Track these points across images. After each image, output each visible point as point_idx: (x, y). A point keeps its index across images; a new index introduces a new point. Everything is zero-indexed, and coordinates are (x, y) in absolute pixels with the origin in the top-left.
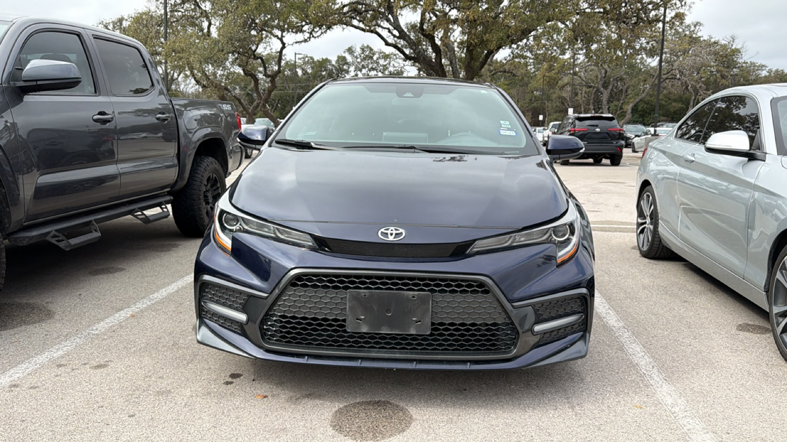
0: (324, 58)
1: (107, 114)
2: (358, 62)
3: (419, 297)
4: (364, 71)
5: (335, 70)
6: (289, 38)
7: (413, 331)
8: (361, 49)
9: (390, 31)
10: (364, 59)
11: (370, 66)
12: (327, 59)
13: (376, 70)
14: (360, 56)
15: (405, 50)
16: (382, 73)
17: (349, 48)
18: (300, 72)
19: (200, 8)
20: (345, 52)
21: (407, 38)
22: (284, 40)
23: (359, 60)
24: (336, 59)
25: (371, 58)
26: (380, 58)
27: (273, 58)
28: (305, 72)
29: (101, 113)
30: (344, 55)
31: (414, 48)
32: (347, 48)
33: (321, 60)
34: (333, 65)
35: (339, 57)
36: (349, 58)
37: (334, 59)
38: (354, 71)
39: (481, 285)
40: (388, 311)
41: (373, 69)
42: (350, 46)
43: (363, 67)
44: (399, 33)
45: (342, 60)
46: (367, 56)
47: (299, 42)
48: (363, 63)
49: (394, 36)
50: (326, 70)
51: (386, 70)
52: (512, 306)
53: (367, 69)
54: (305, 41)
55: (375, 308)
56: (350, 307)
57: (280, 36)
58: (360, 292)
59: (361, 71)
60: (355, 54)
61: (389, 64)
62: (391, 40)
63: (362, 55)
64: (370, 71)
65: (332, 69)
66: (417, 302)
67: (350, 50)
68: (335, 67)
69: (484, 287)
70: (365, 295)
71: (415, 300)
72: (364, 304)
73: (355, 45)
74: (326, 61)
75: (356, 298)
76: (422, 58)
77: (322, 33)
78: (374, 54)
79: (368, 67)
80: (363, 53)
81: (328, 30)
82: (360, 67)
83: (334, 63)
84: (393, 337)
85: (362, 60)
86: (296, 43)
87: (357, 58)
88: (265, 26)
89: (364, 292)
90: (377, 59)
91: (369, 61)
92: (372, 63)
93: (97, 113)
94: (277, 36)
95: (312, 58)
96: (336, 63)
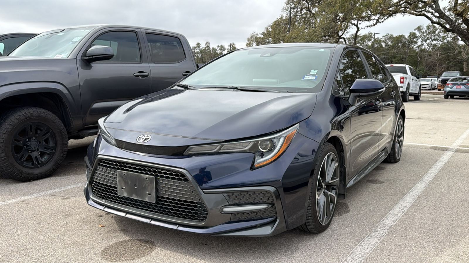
0: (400, 35)
1: (145, 73)
2: (424, 36)
3: (149, 179)
4: (428, 41)
5: (408, 42)
6: (363, 24)
7: (147, 200)
8: (427, 27)
9: (432, 14)
10: (429, 33)
11: (433, 38)
12: (402, 35)
13: (437, 40)
14: (426, 32)
15: (446, 25)
16: (442, 42)
17: (418, 27)
18: (384, 45)
19: (311, 12)
20: (415, 30)
21: (445, 17)
22: (359, 26)
23: (425, 34)
24: (408, 34)
25: (434, 32)
26: (440, 32)
27: (367, 37)
28: (387, 45)
29: (139, 72)
30: (414, 32)
31: (450, 23)
32: (417, 27)
33: (398, 36)
34: (406, 39)
35: (411, 33)
36: (418, 34)
37: (407, 36)
38: (421, 42)
39: (183, 175)
40: (135, 185)
41: (435, 40)
42: (419, 26)
43: (428, 39)
44: (439, 14)
45: (413, 35)
46: (431, 31)
47: (369, 26)
48: (428, 36)
49: (436, 17)
50: (401, 42)
51: (444, 40)
52: (203, 191)
53: (430, 40)
54: (374, 25)
55: (130, 182)
56: (119, 180)
57: (356, 24)
58: (122, 172)
59: (426, 41)
60: (423, 31)
61: (447, 35)
62: (435, 19)
63: (428, 31)
64: (433, 41)
65: (406, 42)
66: (148, 182)
67: (419, 29)
68: (408, 40)
69: (185, 177)
70: (125, 174)
71: (147, 180)
72: (124, 179)
73: (423, 25)
74: (403, 36)
75: (121, 175)
76: (456, 30)
77: (385, 19)
78: (436, 30)
79: (431, 39)
80: (428, 30)
81: (390, 17)
82: (426, 39)
83: (407, 37)
84: (136, 201)
85: (427, 35)
86: (368, 27)
87: (423, 33)
88: (347, 19)
89: (124, 173)
90: (439, 33)
91: (433, 35)
92: (434, 36)
93: (137, 72)
94: (354, 24)
95: (392, 35)
96: (408, 37)
